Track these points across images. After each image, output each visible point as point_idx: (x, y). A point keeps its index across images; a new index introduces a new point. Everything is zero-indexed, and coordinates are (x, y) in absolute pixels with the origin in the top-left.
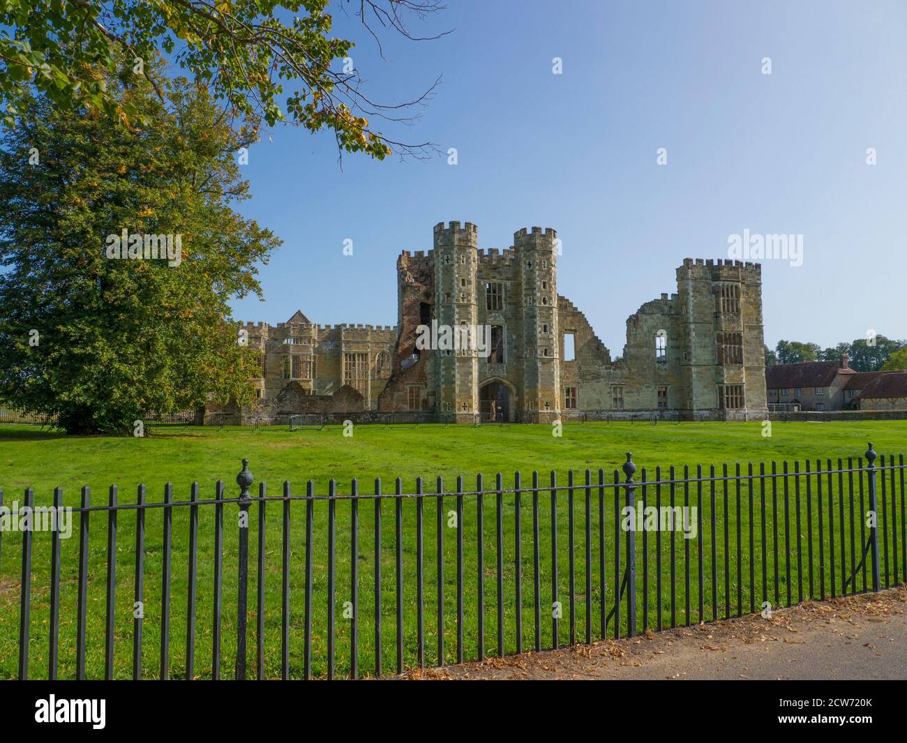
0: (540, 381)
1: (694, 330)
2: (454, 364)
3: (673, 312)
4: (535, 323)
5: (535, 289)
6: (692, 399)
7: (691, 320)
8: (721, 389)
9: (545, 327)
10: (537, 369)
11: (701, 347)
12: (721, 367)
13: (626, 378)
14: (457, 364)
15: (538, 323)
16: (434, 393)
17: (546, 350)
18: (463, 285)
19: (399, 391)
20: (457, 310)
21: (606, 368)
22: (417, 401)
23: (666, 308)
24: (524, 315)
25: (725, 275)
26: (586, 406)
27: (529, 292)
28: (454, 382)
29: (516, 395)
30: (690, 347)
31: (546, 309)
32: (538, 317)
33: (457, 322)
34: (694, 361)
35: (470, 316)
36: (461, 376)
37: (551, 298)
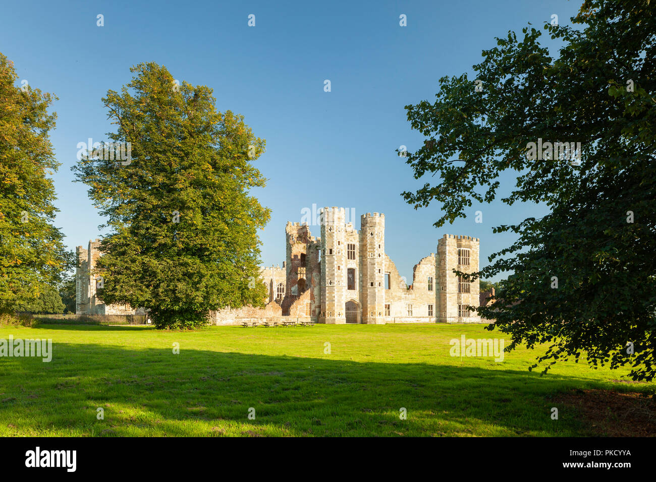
0: (376, 300)
1: (448, 273)
2: (334, 290)
4: (374, 268)
5: (374, 248)
6: (446, 311)
7: (447, 268)
8: (460, 306)
9: (379, 270)
10: (375, 294)
11: (451, 283)
12: (460, 295)
13: (414, 299)
14: (336, 290)
15: (376, 268)
16: (319, 307)
17: (380, 283)
18: (339, 244)
19: (300, 305)
20: (336, 259)
21: (404, 294)
22: (310, 311)
23: (433, 262)
24: (368, 263)
25: (464, 244)
26: (394, 314)
27: (372, 250)
28: (334, 301)
29: (362, 308)
30: (446, 283)
31: (380, 260)
32: (376, 264)
33: (336, 266)
34: (447, 290)
35: (343, 263)
36: (338, 297)
37: (382, 254)
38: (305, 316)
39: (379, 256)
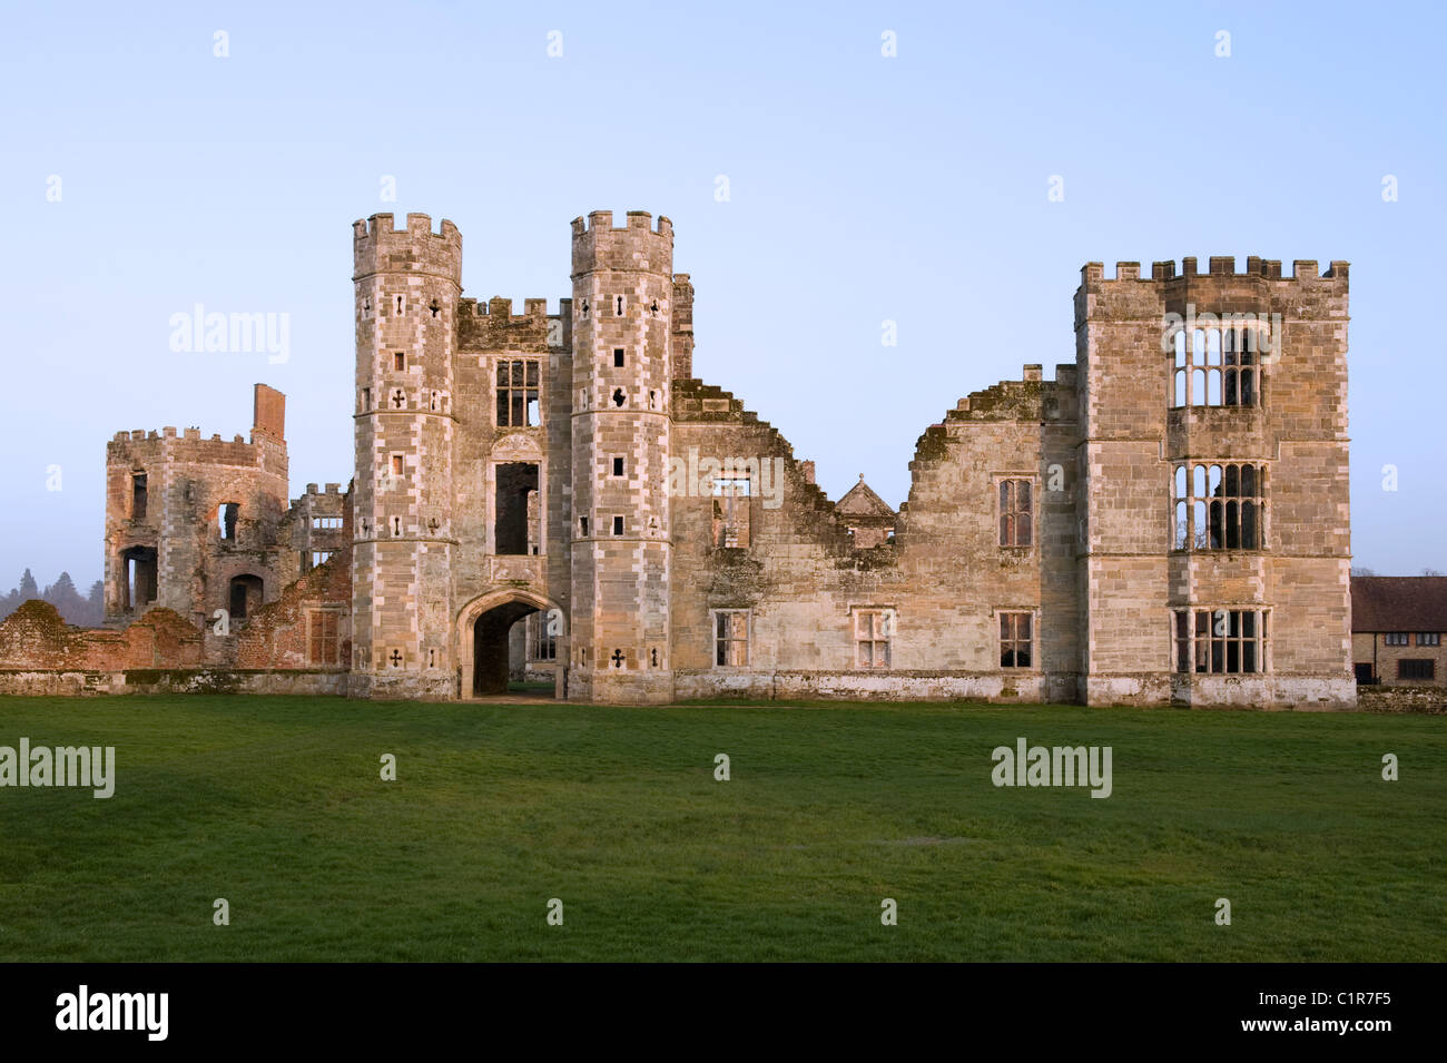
0: (599, 597)
1: (1099, 459)
2: (372, 557)
3: (1056, 414)
4: (590, 454)
5: (591, 368)
6: (1087, 646)
7: (1092, 430)
8: (1182, 619)
9: (617, 461)
10: (592, 568)
11: (1120, 505)
12: (1181, 560)
14: (378, 556)
15: (598, 453)
17: (619, 521)
18: (400, 367)
19: (284, 621)
20: (378, 429)
21: (839, 566)
22: (333, 643)
23: (1034, 405)
24: (575, 433)
26: (774, 660)
27: (582, 377)
28: (370, 601)
29: (568, 633)
31: (622, 417)
32: (598, 437)
33: (378, 457)
34: (1094, 542)
35: (415, 442)
36: (388, 585)
37: (636, 390)
38: (308, 663)
39: (619, 399)
